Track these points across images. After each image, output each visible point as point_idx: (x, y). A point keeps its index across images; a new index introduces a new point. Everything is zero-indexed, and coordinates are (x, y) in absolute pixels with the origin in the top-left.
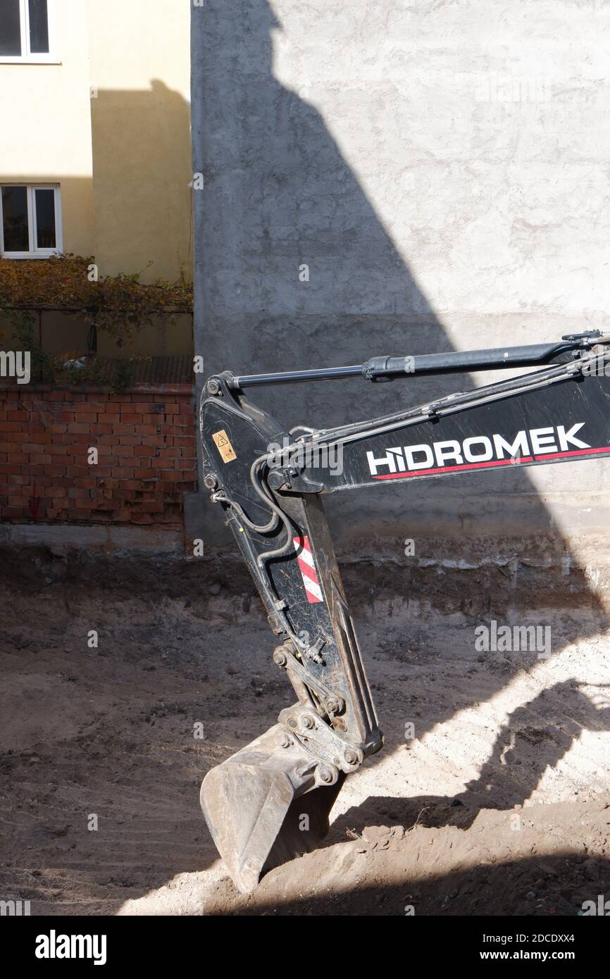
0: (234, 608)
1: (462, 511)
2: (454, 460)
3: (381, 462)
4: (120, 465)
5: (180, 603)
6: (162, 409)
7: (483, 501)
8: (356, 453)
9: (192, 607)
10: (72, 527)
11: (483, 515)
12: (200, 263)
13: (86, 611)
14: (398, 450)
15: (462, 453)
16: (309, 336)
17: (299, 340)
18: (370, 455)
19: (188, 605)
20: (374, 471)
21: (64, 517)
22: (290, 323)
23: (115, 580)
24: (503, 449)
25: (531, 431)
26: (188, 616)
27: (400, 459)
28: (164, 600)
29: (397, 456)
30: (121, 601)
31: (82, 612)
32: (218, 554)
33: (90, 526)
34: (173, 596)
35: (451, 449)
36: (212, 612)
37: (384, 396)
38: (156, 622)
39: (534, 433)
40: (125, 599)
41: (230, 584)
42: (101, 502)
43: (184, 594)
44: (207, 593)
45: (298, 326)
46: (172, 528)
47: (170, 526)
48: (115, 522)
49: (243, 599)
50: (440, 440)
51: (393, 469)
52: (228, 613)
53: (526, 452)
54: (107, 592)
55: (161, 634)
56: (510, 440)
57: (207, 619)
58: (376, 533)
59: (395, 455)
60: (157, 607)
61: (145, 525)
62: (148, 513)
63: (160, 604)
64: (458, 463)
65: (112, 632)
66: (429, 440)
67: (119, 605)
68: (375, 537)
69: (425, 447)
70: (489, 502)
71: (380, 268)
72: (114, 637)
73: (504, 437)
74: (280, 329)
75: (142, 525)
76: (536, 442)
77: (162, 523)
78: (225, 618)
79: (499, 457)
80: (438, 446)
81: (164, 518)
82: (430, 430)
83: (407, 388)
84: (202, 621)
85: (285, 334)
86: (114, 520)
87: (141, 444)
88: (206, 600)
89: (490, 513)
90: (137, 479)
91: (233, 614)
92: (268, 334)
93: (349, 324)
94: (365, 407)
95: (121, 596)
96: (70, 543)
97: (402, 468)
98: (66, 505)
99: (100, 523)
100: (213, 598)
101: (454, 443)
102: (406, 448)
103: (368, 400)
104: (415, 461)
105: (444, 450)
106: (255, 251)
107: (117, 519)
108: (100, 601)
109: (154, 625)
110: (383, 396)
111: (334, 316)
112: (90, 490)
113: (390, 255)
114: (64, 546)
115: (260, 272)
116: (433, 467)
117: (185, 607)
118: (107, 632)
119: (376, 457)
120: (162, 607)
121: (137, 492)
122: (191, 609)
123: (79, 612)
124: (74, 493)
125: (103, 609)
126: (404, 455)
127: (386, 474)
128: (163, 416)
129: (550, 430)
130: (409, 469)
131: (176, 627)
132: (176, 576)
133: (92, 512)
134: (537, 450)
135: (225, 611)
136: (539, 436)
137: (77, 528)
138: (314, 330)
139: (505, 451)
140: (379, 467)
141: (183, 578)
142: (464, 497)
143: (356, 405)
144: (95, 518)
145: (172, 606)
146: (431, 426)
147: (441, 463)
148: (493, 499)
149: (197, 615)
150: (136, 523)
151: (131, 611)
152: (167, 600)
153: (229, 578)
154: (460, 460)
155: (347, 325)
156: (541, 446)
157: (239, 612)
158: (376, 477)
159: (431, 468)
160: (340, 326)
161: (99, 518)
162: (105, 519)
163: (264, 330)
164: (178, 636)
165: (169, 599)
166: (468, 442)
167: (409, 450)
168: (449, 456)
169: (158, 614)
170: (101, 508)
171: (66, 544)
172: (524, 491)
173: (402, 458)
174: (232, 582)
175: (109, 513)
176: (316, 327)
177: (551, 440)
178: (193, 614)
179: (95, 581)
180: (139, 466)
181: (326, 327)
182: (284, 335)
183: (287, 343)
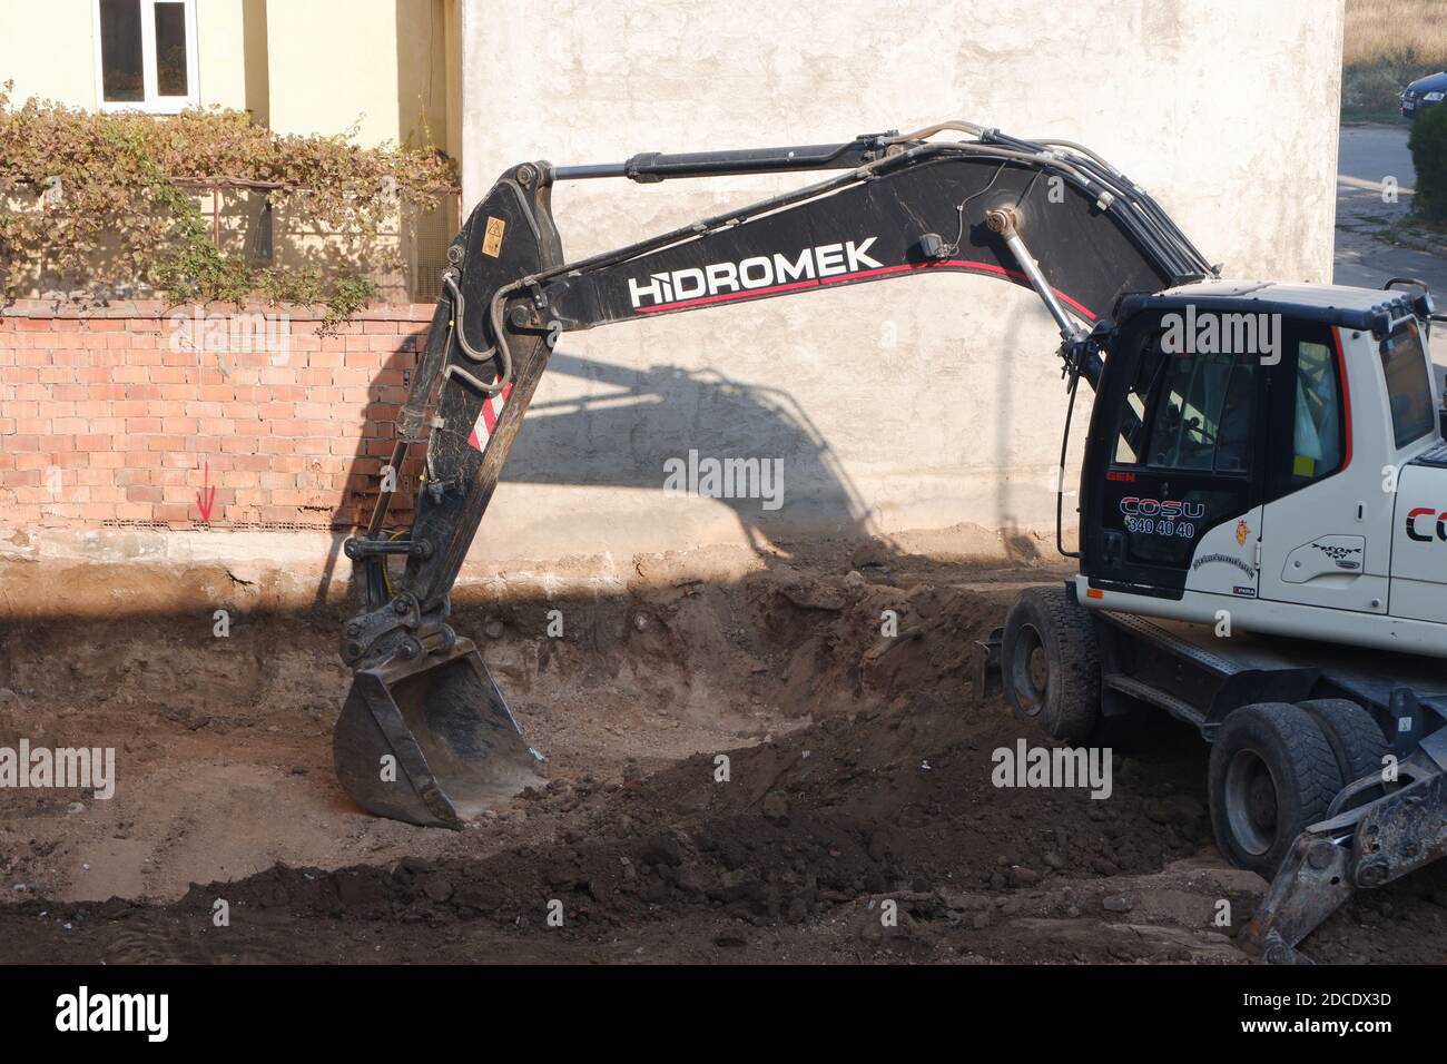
0: (525, 659)
1: (879, 499)
2: (729, 287)
3: (645, 291)
4: (345, 434)
6: (412, 345)
7: (914, 482)
8: (618, 281)
10: (267, 535)
11: (912, 505)
12: (473, 112)
13: (288, 669)
14: (664, 276)
15: (738, 278)
16: (645, 226)
17: (628, 232)
18: (632, 283)
20: (636, 303)
21: (253, 517)
22: (616, 207)
24: (785, 271)
25: (817, 249)
27: (667, 287)
29: (664, 284)
31: (281, 670)
32: (500, 574)
33: (296, 532)
35: (726, 274)
37: (761, 321)
39: (820, 251)
41: (519, 620)
42: (314, 494)
44: (481, 635)
45: (627, 212)
48: (336, 524)
49: (539, 644)
50: (713, 262)
51: (658, 300)
52: (516, 667)
53: (811, 274)
54: (322, 637)
56: (793, 260)
59: (661, 282)
64: (733, 289)
66: (701, 262)
69: (695, 272)
70: (921, 483)
71: (756, 119)
73: (786, 258)
74: (599, 216)
76: (822, 262)
78: (512, 676)
79: (780, 281)
80: (711, 269)
82: (702, 252)
83: (796, 307)
85: (606, 224)
86: (335, 522)
87: (379, 400)
89: (923, 500)
90: (371, 457)
91: (523, 669)
92: (581, 223)
93: (708, 207)
94: (731, 338)
96: (264, 560)
97: (669, 298)
98: (258, 499)
99: (312, 527)
100: (491, 644)
101: (729, 266)
102: (674, 273)
103: (737, 327)
104: (685, 289)
105: (719, 275)
106: (561, 92)
107: (339, 521)
108: (311, 652)
110: (759, 321)
111: (684, 194)
112: (296, 475)
113: (772, 99)
114: (254, 566)
115: (569, 125)
116: (704, 296)
118: (328, 701)
119: (640, 285)
121: (370, 477)
123: (277, 670)
124: (269, 479)
125: (316, 665)
126: (671, 283)
127: (650, 306)
128: (413, 355)
129: (838, 247)
130: (678, 298)
133: (299, 509)
134: (824, 272)
135: (509, 663)
136: (826, 255)
137: (274, 535)
138: (652, 217)
139: (787, 274)
140: (642, 298)
142: (884, 477)
143: (718, 335)
144: (301, 518)
146: (704, 247)
147: (714, 291)
148: (929, 480)
153: (518, 611)
154: (735, 287)
155: (703, 209)
156: (828, 266)
157: (531, 666)
158: (640, 310)
159: (701, 297)
160: (693, 210)
161: (310, 519)
162: (319, 521)
163: (573, 217)
166: (746, 263)
167: (678, 275)
168: (723, 281)
170: (314, 503)
171: (256, 563)
172: (974, 466)
173: (669, 286)
174: (522, 617)
175: (325, 511)
176: (656, 213)
177: (840, 258)
179: (304, 621)
180: (375, 435)
181: (671, 213)
182: (605, 226)
183: (610, 238)
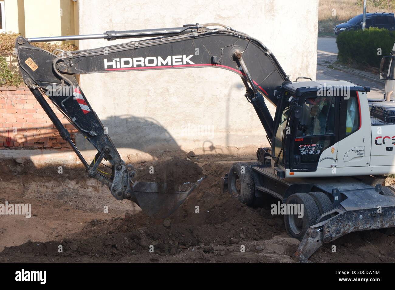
0: (98, 183)
1: (195, 139)
2: (141, 65)
3: (110, 64)
4: (47, 123)
5: (74, 182)
9: (79, 184)
10: (26, 150)
13: (32, 187)
14: (118, 60)
15: (144, 63)
18: (106, 61)
19: (77, 183)
20: (106, 67)
21: (22, 146)
23: (45, 173)
24: (161, 62)
26: (78, 187)
27: (118, 63)
28: (67, 181)
29: (117, 62)
30: (48, 182)
31: (30, 187)
33: (34, 149)
34: (71, 179)
35: (140, 61)
36: (88, 185)
38: (64, 191)
39: (174, 57)
40: (49, 181)
42: (38, 139)
43: (76, 178)
46: (70, 149)
47: (69, 149)
48: (45, 147)
50: (136, 57)
51: (114, 67)
52: (95, 186)
53: (170, 64)
54: (41, 178)
55: (67, 196)
57: (86, 189)
58: (159, 149)
59: (116, 61)
60: (64, 184)
61: (58, 148)
62: (60, 143)
63: (65, 183)
65: (45, 195)
66: (132, 57)
67: (47, 184)
68: (158, 150)
69: (129, 59)
72: (46, 198)
73: (162, 58)
75: (57, 148)
76: (174, 60)
77: (66, 147)
78: (94, 188)
79: (159, 65)
80: (135, 59)
81: (67, 145)
82: (133, 53)
84: (84, 189)
86: (45, 146)
88: (85, 180)
90: (55, 129)
91: (97, 186)
95: (47, 180)
96: (25, 157)
97: (118, 66)
98: (23, 140)
99: (38, 148)
100: (88, 179)
102: (121, 59)
104: (125, 64)
105: (137, 61)
106: (106, 28)
107: (46, 146)
108: (38, 182)
109: (63, 192)
116: (132, 67)
117: (76, 184)
118: (43, 196)
119: (108, 61)
120: (66, 184)
121: (54, 134)
122: (79, 185)
123: (29, 187)
125: (40, 186)
126: (120, 62)
127: (111, 68)
129: (181, 56)
130: (122, 67)
131: (72, 193)
132: (72, 171)
133: (35, 143)
134: (174, 63)
135: (93, 185)
136: (176, 58)
137: (28, 150)
139: (162, 63)
140: (108, 66)
141: (75, 171)
144: (36, 146)
145: (70, 183)
146: (134, 51)
147: (135, 66)
149: (81, 187)
150: (54, 147)
151: (52, 186)
152: (68, 181)
154: (143, 65)
156: (176, 62)
157: (99, 185)
158: (107, 70)
159: (130, 67)
161: (38, 146)
162: (40, 146)
164: (75, 196)
165: (69, 181)
166: (148, 58)
167: (123, 60)
168: (139, 63)
169: (64, 187)
170: (39, 142)
171: (23, 158)
172: (220, 130)
173: (119, 63)
175: (42, 143)
177: (180, 60)
178: (80, 186)
179: (36, 174)
